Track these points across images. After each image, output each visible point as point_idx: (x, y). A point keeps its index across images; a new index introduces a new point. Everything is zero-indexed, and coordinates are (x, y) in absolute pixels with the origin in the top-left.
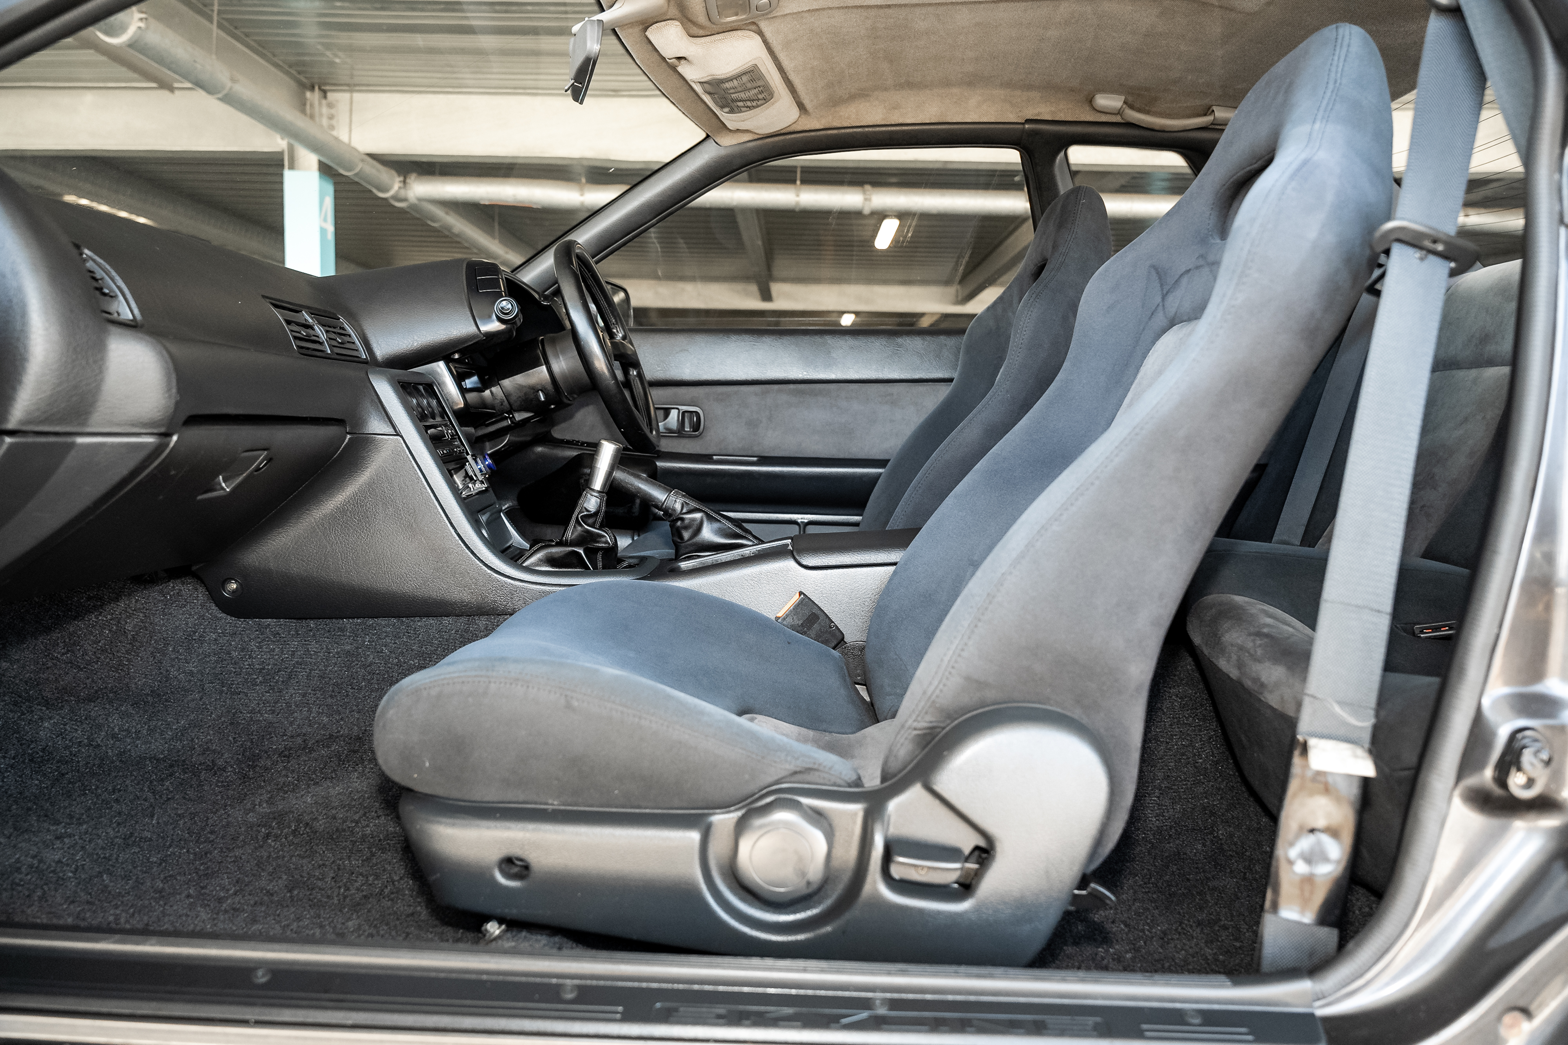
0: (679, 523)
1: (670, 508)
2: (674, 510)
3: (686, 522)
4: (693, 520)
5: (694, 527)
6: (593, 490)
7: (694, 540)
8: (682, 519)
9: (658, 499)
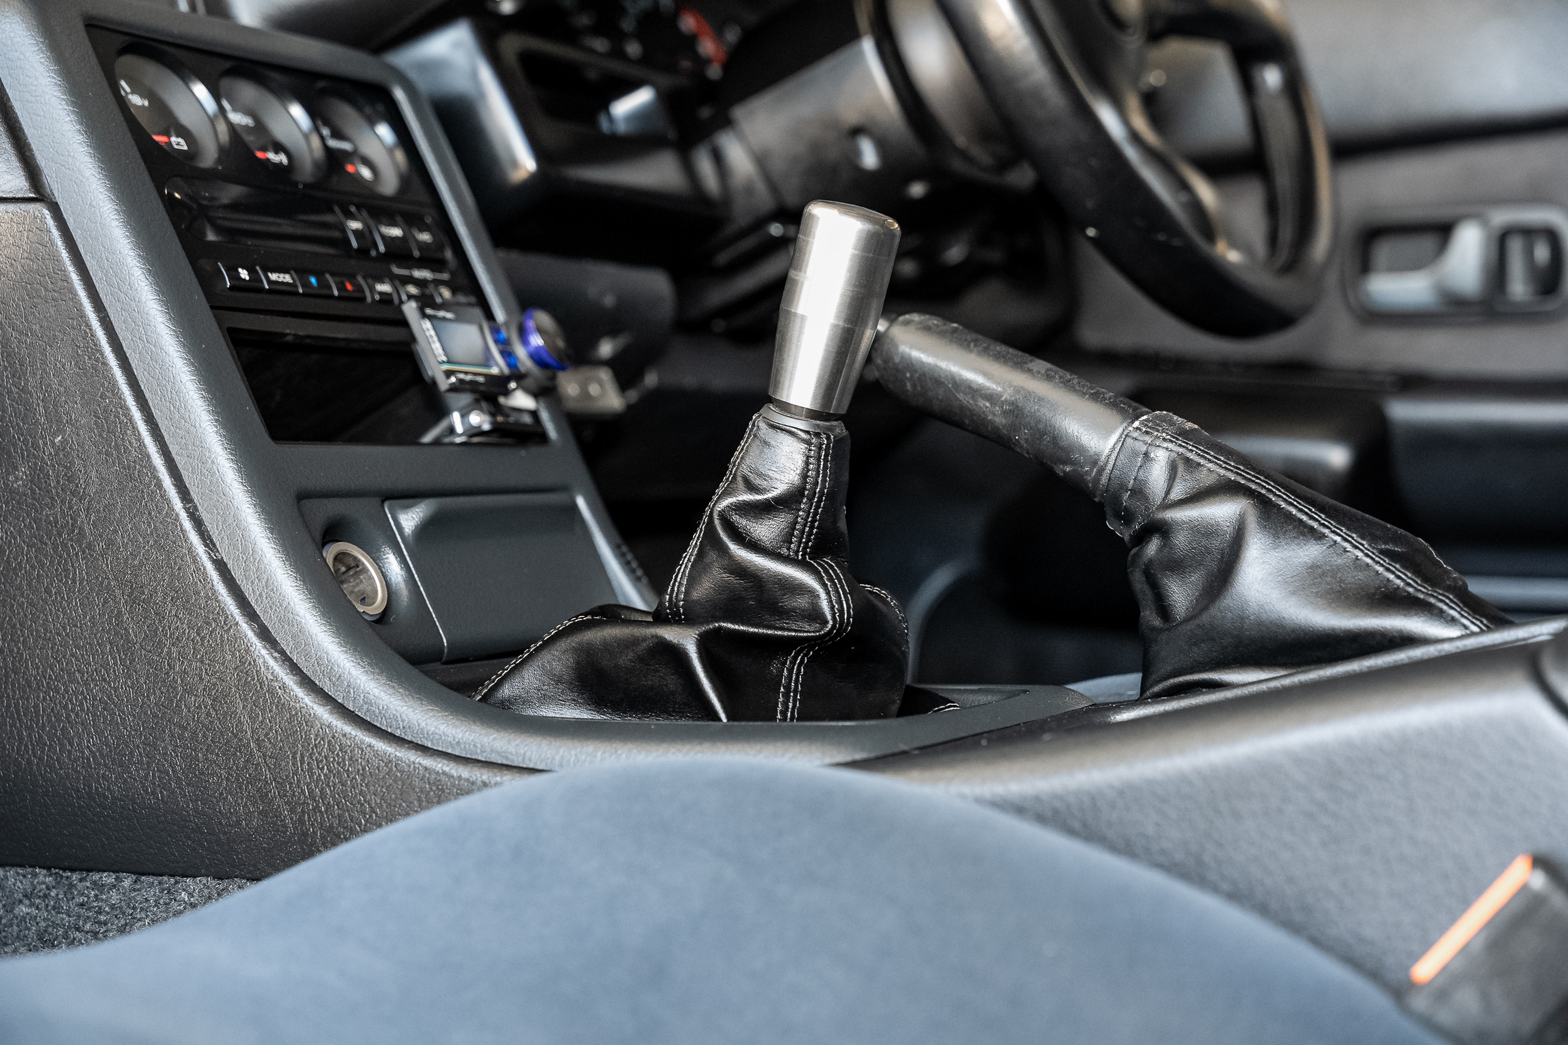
0: (1153, 547)
1: (1123, 487)
2: (1139, 491)
3: (1180, 540)
4: (1205, 531)
5: (1212, 564)
6: (786, 408)
7: (1205, 618)
8: (1162, 529)
9: (1082, 450)
